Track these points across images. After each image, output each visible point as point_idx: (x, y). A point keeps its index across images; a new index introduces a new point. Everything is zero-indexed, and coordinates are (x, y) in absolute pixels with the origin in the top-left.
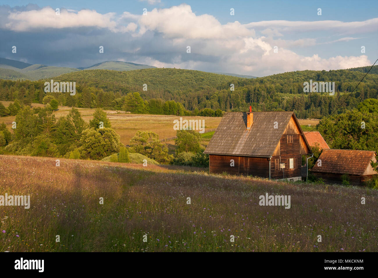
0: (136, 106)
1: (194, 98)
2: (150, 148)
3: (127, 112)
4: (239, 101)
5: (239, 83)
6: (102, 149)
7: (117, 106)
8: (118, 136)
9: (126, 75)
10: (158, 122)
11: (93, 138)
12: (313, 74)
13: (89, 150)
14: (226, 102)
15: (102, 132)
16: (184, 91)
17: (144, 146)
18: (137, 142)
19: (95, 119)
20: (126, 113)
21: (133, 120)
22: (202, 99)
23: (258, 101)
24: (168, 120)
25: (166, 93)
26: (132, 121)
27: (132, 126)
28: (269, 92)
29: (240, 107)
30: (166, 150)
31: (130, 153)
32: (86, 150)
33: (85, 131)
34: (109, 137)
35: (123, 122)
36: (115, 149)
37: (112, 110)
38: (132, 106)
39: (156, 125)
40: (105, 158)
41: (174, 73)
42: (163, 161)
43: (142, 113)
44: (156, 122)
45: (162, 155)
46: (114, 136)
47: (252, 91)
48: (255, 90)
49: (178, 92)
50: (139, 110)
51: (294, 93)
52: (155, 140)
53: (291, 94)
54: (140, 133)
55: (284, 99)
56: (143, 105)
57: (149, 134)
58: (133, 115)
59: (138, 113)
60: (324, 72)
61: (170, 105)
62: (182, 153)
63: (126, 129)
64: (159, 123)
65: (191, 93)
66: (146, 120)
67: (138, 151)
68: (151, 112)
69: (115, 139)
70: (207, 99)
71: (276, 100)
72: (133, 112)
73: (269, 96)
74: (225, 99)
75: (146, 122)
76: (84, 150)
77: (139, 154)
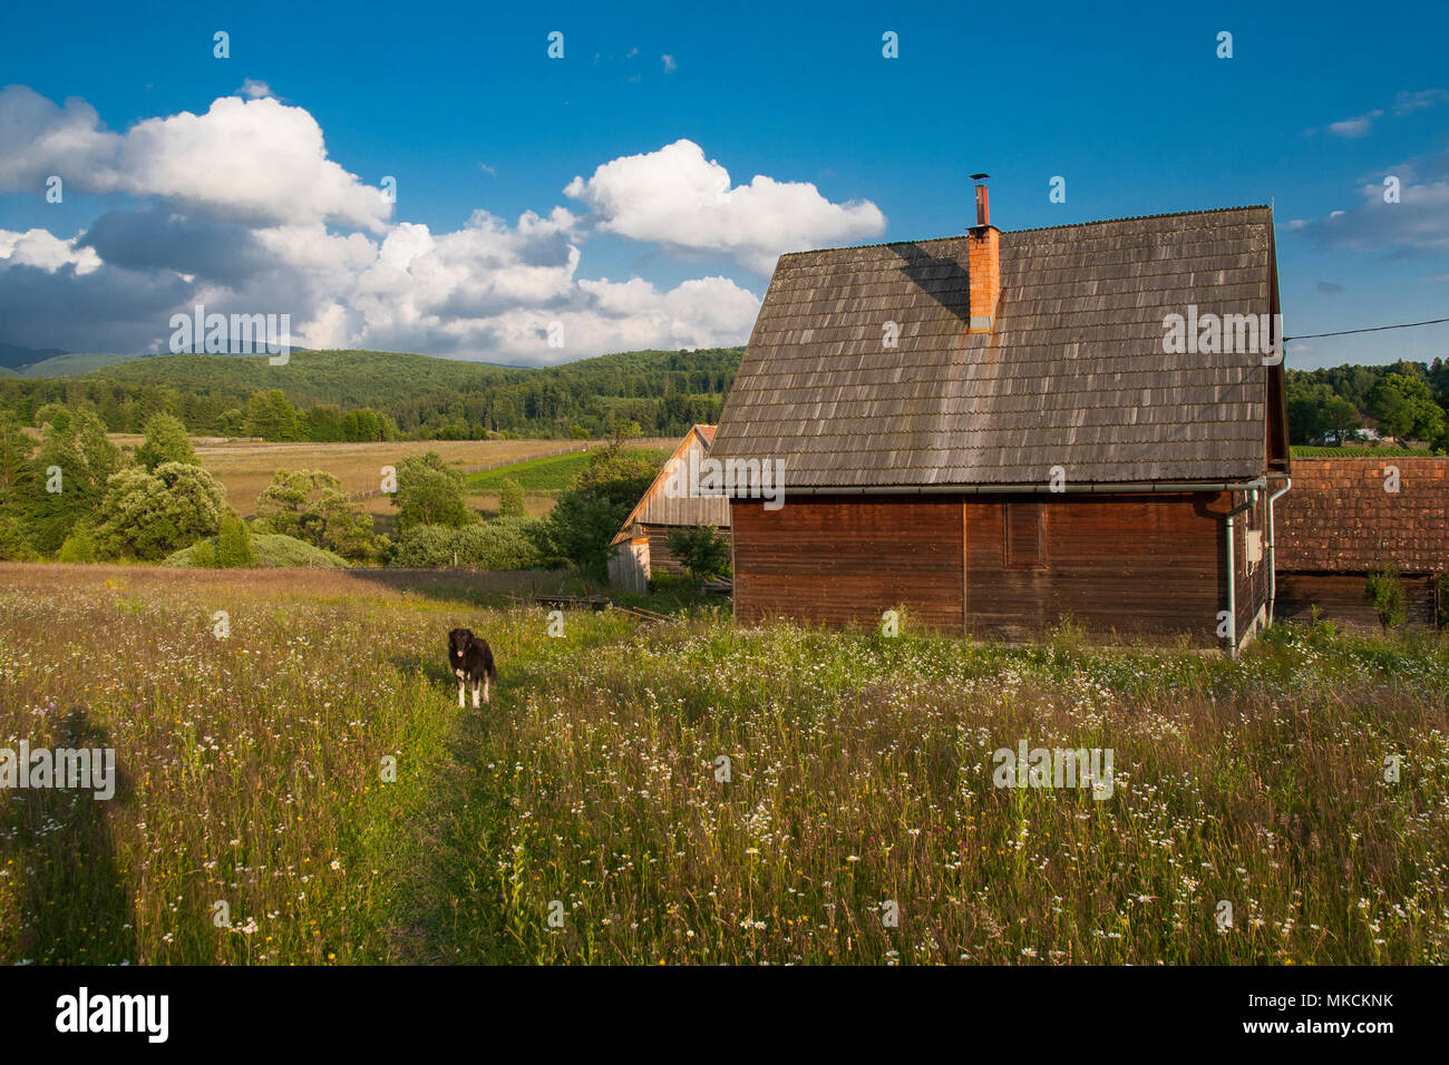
0: (277, 423)
1: (411, 412)
2: (316, 518)
3: (254, 439)
4: (511, 414)
5: (506, 378)
6: (170, 526)
7: (230, 428)
8: (220, 488)
9: (252, 366)
10: (334, 456)
11: (140, 496)
12: (662, 358)
13: (130, 531)
14: (483, 418)
15: (170, 480)
16: (387, 398)
17: (298, 515)
18: (277, 501)
19: (150, 443)
20: (251, 441)
21: (267, 454)
22: (429, 413)
23: (553, 414)
24: (359, 451)
25: (346, 402)
26: (265, 457)
27: (266, 467)
28: (576, 395)
29: (515, 429)
30: (365, 522)
31: (257, 536)
32: (122, 533)
33: (118, 476)
34: (191, 491)
35: (241, 459)
36: (212, 526)
37: (217, 436)
38: (266, 424)
39: (329, 463)
40: (177, 553)
41: (363, 361)
42: (360, 555)
43: (293, 441)
44: (329, 456)
45: (355, 536)
46: (206, 487)
47: (540, 391)
48: (545, 391)
49: (373, 401)
50: (286, 433)
51: (629, 396)
52: (331, 494)
53: (621, 399)
54: (286, 476)
55: (609, 409)
56: (294, 419)
57: (312, 477)
58: (268, 444)
59: (282, 441)
60: (684, 353)
61: (360, 419)
62: (415, 529)
63: (251, 474)
64: (337, 458)
65: (403, 402)
66: (304, 452)
67: (279, 527)
68: (314, 439)
69: (210, 495)
70: (441, 412)
71: (592, 412)
72: (268, 438)
73: (577, 404)
74: (481, 412)
75: (303, 456)
76: (116, 532)
77: (284, 537)
